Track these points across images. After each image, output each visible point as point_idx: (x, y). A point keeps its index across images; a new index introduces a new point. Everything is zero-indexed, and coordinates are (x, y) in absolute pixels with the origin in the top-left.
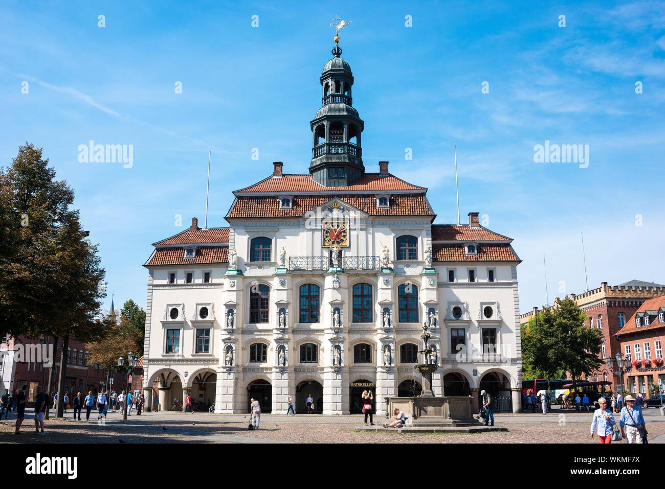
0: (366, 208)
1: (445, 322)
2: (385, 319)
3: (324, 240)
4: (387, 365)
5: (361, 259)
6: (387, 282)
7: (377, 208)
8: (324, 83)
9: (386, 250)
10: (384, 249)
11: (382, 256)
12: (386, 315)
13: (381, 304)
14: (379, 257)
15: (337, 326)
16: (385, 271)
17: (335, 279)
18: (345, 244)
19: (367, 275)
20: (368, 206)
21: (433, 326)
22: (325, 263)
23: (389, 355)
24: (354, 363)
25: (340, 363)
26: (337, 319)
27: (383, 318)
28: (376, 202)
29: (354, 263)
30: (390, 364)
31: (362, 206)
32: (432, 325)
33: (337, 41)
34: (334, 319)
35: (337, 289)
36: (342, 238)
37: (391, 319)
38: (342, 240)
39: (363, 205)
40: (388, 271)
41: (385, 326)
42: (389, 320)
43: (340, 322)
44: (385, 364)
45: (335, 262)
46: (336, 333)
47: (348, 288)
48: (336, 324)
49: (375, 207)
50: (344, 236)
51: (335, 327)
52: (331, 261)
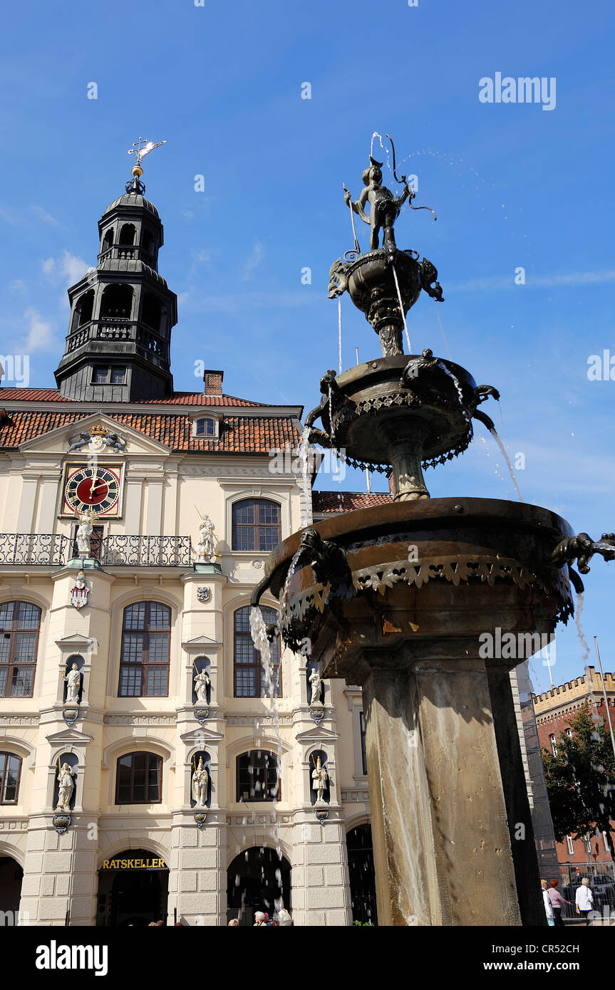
0: (167, 438)
1: (347, 697)
2: (198, 684)
3: (64, 500)
4: (200, 805)
5: (145, 542)
6: (204, 596)
7: (191, 439)
8: (104, 232)
9: (208, 524)
10: (202, 522)
11: (197, 537)
12: (201, 676)
13: (189, 647)
14: (189, 538)
15: (72, 700)
16: (201, 570)
17: (79, 585)
18: (113, 511)
19: (158, 580)
20: (172, 434)
21: (318, 704)
22: (58, 549)
23: (205, 777)
24: (117, 803)
25: (72, 803)
26: (73, 684)
27: (194, 683)
28: (190, 429)
29: (128, 550)
30: (207, 803)
31: (157, 434)
32: (315, 699)
33: (136, 173)
34: (66, 683)
35: (79, 609)
36: (107, 499)
37: (214, 685)
38: (106, 504)
39: (160, 432)
40: (210, 570)
41: (198, 704)
42: (208, 687)
43: (80, 692)
44: (193, 802)
45: (84, 547)
46: (67, 718)
47: (111, 609)
48: (69, 698)
49: (187, 437)
50: (112, 496)
51: (68, 703)
52: (76, 546)
